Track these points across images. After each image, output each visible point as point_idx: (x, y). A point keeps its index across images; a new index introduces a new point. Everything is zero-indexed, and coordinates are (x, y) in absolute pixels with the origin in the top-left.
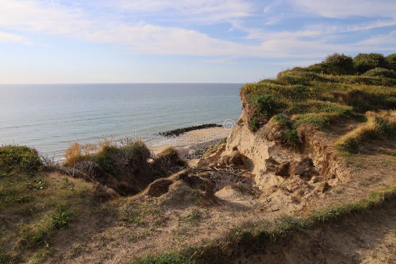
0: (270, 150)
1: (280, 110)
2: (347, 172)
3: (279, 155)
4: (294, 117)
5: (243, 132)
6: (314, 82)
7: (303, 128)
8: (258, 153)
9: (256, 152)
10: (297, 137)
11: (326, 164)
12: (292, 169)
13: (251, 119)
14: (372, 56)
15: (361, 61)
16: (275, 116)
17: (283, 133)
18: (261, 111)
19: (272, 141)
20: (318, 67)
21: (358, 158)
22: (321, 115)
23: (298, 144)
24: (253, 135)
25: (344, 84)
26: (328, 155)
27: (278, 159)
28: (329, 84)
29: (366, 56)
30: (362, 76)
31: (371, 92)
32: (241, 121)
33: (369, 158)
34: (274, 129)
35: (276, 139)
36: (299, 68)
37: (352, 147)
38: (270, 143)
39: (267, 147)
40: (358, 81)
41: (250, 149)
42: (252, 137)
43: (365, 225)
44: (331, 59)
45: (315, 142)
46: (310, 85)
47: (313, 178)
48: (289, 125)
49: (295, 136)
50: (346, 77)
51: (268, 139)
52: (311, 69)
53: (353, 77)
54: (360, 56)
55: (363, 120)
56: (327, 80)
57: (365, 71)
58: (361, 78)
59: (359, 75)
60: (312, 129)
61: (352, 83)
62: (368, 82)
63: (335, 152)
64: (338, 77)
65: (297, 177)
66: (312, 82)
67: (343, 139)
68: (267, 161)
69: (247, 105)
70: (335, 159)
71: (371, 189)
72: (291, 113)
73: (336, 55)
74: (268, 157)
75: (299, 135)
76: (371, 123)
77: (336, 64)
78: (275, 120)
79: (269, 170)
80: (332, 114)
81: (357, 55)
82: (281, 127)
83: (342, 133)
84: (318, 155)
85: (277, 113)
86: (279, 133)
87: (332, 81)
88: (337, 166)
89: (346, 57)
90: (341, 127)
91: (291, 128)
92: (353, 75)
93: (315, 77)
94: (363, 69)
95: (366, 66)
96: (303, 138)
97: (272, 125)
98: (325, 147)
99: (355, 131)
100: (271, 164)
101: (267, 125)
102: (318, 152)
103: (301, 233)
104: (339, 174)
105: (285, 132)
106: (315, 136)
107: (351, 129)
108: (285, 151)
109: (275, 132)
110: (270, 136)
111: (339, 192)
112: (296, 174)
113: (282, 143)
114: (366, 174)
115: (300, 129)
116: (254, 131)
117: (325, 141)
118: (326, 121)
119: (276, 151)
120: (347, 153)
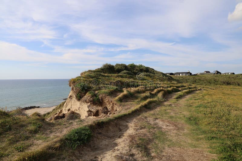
0: (88, 107)
1: (90, 90)
2: (120, 108)
3: (92, 108)
4: (96, 92)
5: (73, 101)
6: (100, 77)
7: (101, 96)
8: (82, 109)
9: (81, 109)
10: (100, 100)
11: (113, 107)
12: (100, 112)
13: (77, 95)
14: (122, 65)
15: (118, 67)
16: (89, 92)
17: (93, 99)
18: (82, 91)
19: (89, 103)
20: (99, 70)
21: (123, 103)
22: (107, 90)
23: (100, 102)
24: (78, 102)
25: (113, 78)
26: (113, 104)
27: (92, 110)
28: (107, 78)
29: (119, 65)
30: (119, 74)
31: (123, 81)
32: (71, 96)
33: (126, 103)
34: (89, 98)
35: (90, 102)
36: (91, 70)
37: (121, 100)
38: (88, 104)
39: (86, 106)
40: (118, 76)
41: (77, 109)
42: (78, 103)
43: (128, 119)
44: (105, 66)
45: (107, 100)
46: (100, 79)
47: (109, 113)
48: (95, 95)
49: (98, 99)
50: (113, 75)
51: (87, 102)
52: (96, 71)
53: (116, 75)
54: (117, 65)
55: (122, 91)
56: (106, 76)
57: (120, 72)
58: (119, 75)
59: (118, 74)
60: (105, 96)
61: (116, 77)
62: (122, 77)
63: (115, 102)
64: (110, 75)
65: (103, 114)
66: (99, 77)
67: (117, 98)
68: (88, 111)
69: (74, 88)
70: (116, 104)
71: (128, 110)
72: (95, 90)
73: (107, 64)
74: (88, 110)
75: (100, 99)
76: (125, 92)
77: (107, 69)
78: (89, 94)
79: (89, 115)
80: (111, 90)
81: (115, 64)
82: (92, 96)
83: (116, 96)
84: (108, 106)
85: (89, 91)
86: (91, 99)
87: (108, 76)
88: (117, 107)
89: (111, 65)
90: (115, 95)
91: (96, 96)
92: (116, 74)
93: (100, 75)
94: (119, 71)
95: (120, 70)
96: (102, 100)
97: (88, 96)
98: (111, 101)
99: (121, 95)
100: (89, 113)
101: (85, 96)
102: (108, 105)
103: (112, 121)
104: (118, 109)
105: (94, 98)
106: (106, 98)
107: (119, 95)
108: (95, 106)
109: (90, 99)
110: (88, 101)
111: (119, 112)
112: (102, 113)
113: (93, 103)
114: (126, 107)
115: (100, 97)
116: (79, 100)
117: (111, 99)
118: (110, 93)
119: (91, 107)
120: (119, 102)
